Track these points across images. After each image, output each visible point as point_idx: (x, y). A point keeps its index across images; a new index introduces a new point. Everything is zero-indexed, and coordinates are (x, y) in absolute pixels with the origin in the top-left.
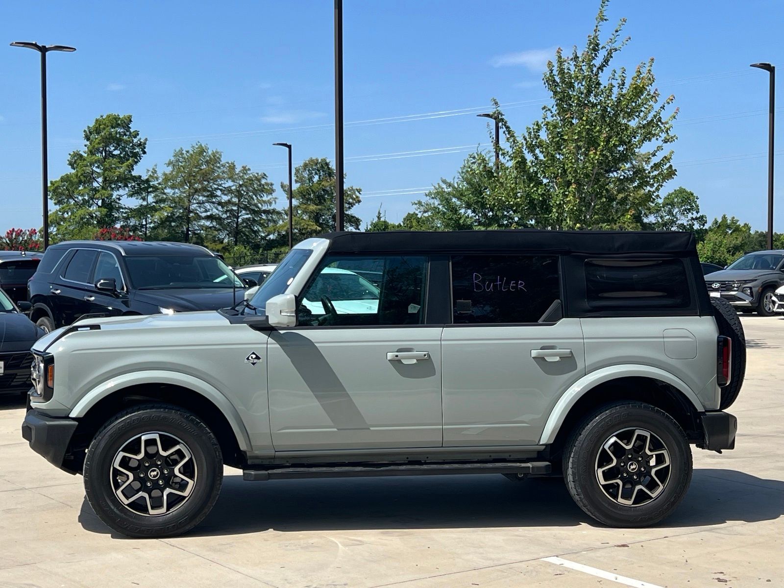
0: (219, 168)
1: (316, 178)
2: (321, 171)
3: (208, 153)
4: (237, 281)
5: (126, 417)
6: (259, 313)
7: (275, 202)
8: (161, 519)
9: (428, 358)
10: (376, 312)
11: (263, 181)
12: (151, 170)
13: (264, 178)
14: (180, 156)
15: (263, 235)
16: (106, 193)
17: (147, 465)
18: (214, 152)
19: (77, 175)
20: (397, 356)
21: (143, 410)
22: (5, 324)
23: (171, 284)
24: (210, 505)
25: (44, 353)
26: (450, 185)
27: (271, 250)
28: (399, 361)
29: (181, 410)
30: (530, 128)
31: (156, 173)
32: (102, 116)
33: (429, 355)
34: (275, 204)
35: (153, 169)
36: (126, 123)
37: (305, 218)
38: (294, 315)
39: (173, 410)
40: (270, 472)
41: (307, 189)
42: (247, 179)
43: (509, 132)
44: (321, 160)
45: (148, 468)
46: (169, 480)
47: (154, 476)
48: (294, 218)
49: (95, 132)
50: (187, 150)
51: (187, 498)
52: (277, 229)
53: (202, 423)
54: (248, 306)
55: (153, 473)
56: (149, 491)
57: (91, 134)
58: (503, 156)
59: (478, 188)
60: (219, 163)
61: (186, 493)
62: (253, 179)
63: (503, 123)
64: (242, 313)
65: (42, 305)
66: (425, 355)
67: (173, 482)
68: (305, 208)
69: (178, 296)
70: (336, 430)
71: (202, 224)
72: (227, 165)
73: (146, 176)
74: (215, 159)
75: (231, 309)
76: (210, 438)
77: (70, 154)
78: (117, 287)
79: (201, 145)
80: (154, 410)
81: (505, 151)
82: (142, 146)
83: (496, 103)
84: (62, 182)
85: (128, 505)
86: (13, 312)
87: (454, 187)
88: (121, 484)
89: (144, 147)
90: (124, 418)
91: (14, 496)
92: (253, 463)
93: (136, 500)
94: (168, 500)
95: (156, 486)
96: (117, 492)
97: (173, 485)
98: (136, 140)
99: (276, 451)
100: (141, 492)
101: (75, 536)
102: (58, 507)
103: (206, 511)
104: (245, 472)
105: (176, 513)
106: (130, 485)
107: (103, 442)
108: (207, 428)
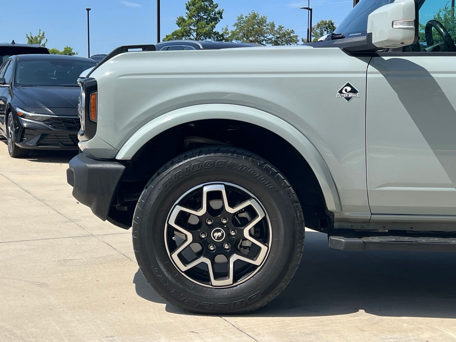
0: (265, 26)
1: (325, 33)
2: (328, 28)
3: (259, 17)
5: (184, 162)
8: (226, 292)
11: (292, 35)
12: (225, 28)
13: (292, 33)
14: (241, 20)
17: (209, 223)
18: (263, 17)
19: (181, 31)
21: (206, 154)
24: (287, 277)
25: (87, 79)
29: (253, 156)
31: (227, 30)
35: (226, 28)
38: (413, 27)
39: (245, 155)
40: (365, 241)
42: (282, 34)
44: (329, 21)
45: (211, 227)
46: (236, 244)
47: (219, 238)
49: (192, 5)
50: (246, 16)
51: (259, 268)
53: (279, 174)
55: (217, 235)
56: (212, 257)
57: (190, 6)
60: (265, 23)
61: (258, 262)
62: (286, 33)
67: (241, 246)
70: (454, 189)
72: (270, 24)
73: (222, 32)
74: (263, 21)
76: (289, 193)
77: (177, 18)
79: (254, 13)
80: (219, 154)
82: (220, 13)
84: (173, 36)
85: (186, 272)
88: (178, 245)
89: (221, 15)
90: (182, 163)
91: (78, 243)
92: (341, 228)
93: (195, 267)
94: (235, 269)
95: (220, 250)
96: (172, 256)
97: (241, 250)
98: (216, 10)
99: (372, 214)
100: (202, 257)
101: (124, 304)
102: (118, 260)
103: (283, 285)
104: (332, 238)
105: (245, 285)
106: (189, 247)
107: (156, 192)
108: (285, 181)
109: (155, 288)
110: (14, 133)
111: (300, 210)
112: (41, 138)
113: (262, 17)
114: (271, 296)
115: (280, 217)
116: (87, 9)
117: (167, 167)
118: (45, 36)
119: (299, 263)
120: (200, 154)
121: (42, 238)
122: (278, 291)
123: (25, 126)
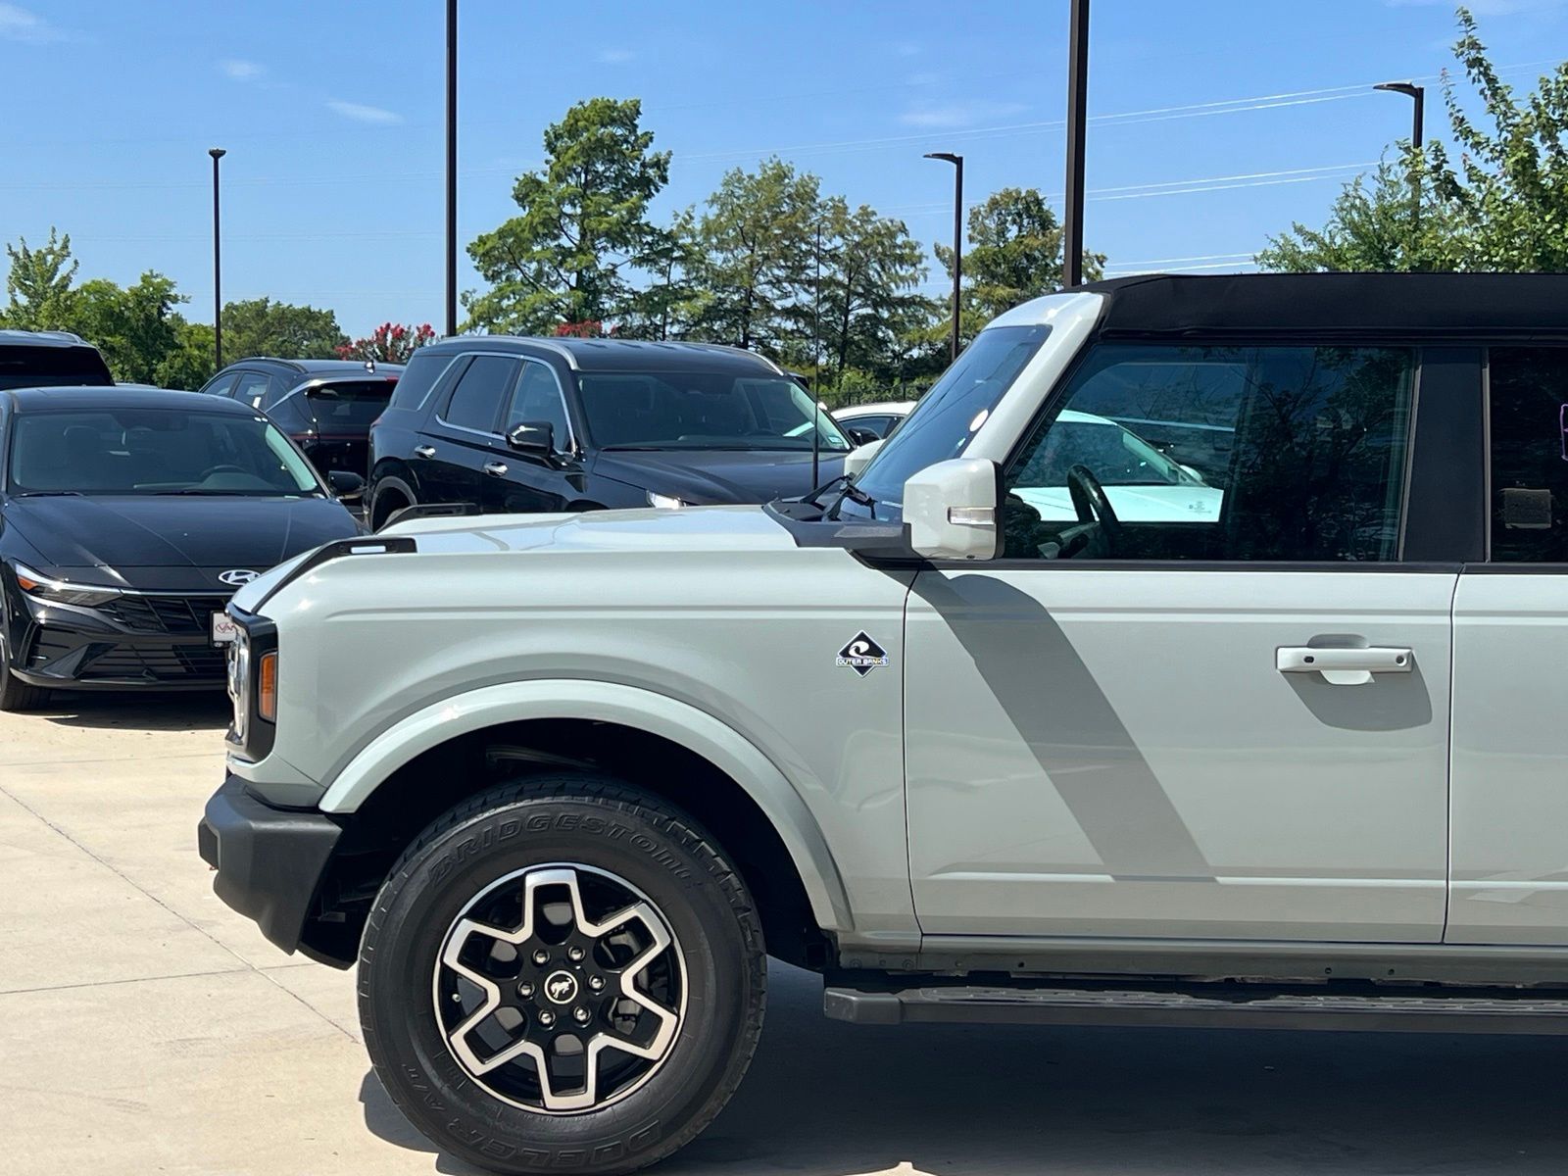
0: (814, 210)
1: (1013, 232)
2: (1024, 216)
3: (792, 178)
4: (834, 436)
5: (481, 817)
6: (882, 515)
7: (926, 278)
8: (578, 1125)
9: (1408, 669)
10: (1214, 517)
11: (901, 239)
12: (682, 214)
13: (902, 231)
14: (736, 184)
15: (897, 348)
16: (584, 260)
17: (541, 960)
18: (806, 178)
19: (532, 223)
20: (1309, 659)
21: (532, 798)
22: (289, 523)
23: (681, 438)
25: (253, 617)
26: (1313, 238)
27: (914, 380)
28: (1317, 676)
29: (643, 802)
30: (1548, 81)
32: (581, 103)
33: (1411, 658)
34: (926, 281)
35: (686, 212)
36: (627, 117)
37: (985, 314)
38: (991, 523)
39: (622, 800)
40: (905, 999)
41: (994, 253)
42: (870, 232)
43: (1495, 92)
44: (1028, 191)
45: (546, 969)
46: (605, 1013)
47: (562, 996)
48: (962, 315)
49: (566, 135)
50: (750, 172)
51: (657, 1066)
52: (927, 337)
53: (703, 843)
54: (851, 493)
55: (558, 987)
56: (546, 1041)
57: (558, 140)
58: (1475, 151)
59: (1376, 243)
60: (815, 201)
61: (654, 1052)
62: (883, 232)
63: (1482, 69)
64: (834, 516)
65: (397, 482)
66: (1400, 659)
67: (615, 1016)
68: (988, 294)
69: (691, 466)
70: (1108, 878)
71: (776, 325)
72: (831, 204)
73: (669, 226)
74: (806, 195)
75: (804, 501)
76: (726, 888)
77: (517, 179)
78: (555, 442)
79: (779, 163)
80: (563, 799)
81: (1482, 138)
82: (659, 165)
83: (1468, 20)
84: (500, 238)
85: (483, 1078)
86: (315, 495)
87: (1322, 244)
88: (467, 1011)
89: (665, 170)
90: (475, 820)
91: (215, 993)
92: (856, 966)
93: (509, 1063)
94: (601, 1069)
95: (566, 1022)
96: (451, 1039)
97: (616, 1023)
98: (648, 154)
99: (923, 935)
100: (523, 1041)
101: (336, 1153)
102: (320, 1038)
103: (713, 1106)
104: (829, 993)
105: (625, 1107)
106: (492, 1017)
107: (414, 889)
108: (718, 859)
109: (411, 1117)
110: (8, 638)
111: (755, 929)
112: (88, 656)
113: (802, 179)
114: (686, 1132)
115: (706, 945)
116: (212, 153)
117: (441, 827)
118: (70, 250)
119: (751, 1054)
120: (519, 798)
121: (119, 978)
122: (701, 1121)
123: (43, 622)
